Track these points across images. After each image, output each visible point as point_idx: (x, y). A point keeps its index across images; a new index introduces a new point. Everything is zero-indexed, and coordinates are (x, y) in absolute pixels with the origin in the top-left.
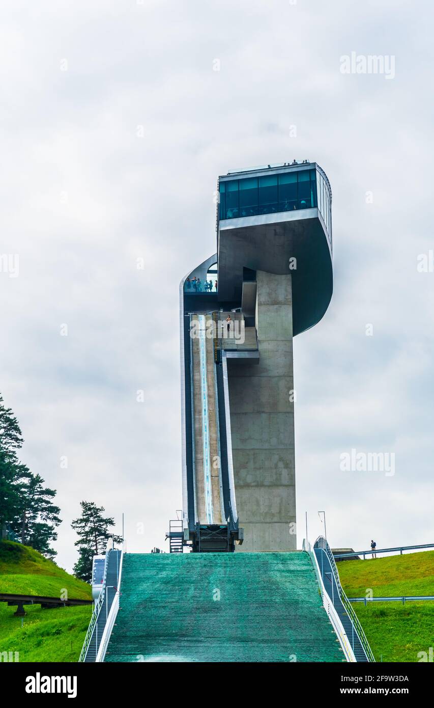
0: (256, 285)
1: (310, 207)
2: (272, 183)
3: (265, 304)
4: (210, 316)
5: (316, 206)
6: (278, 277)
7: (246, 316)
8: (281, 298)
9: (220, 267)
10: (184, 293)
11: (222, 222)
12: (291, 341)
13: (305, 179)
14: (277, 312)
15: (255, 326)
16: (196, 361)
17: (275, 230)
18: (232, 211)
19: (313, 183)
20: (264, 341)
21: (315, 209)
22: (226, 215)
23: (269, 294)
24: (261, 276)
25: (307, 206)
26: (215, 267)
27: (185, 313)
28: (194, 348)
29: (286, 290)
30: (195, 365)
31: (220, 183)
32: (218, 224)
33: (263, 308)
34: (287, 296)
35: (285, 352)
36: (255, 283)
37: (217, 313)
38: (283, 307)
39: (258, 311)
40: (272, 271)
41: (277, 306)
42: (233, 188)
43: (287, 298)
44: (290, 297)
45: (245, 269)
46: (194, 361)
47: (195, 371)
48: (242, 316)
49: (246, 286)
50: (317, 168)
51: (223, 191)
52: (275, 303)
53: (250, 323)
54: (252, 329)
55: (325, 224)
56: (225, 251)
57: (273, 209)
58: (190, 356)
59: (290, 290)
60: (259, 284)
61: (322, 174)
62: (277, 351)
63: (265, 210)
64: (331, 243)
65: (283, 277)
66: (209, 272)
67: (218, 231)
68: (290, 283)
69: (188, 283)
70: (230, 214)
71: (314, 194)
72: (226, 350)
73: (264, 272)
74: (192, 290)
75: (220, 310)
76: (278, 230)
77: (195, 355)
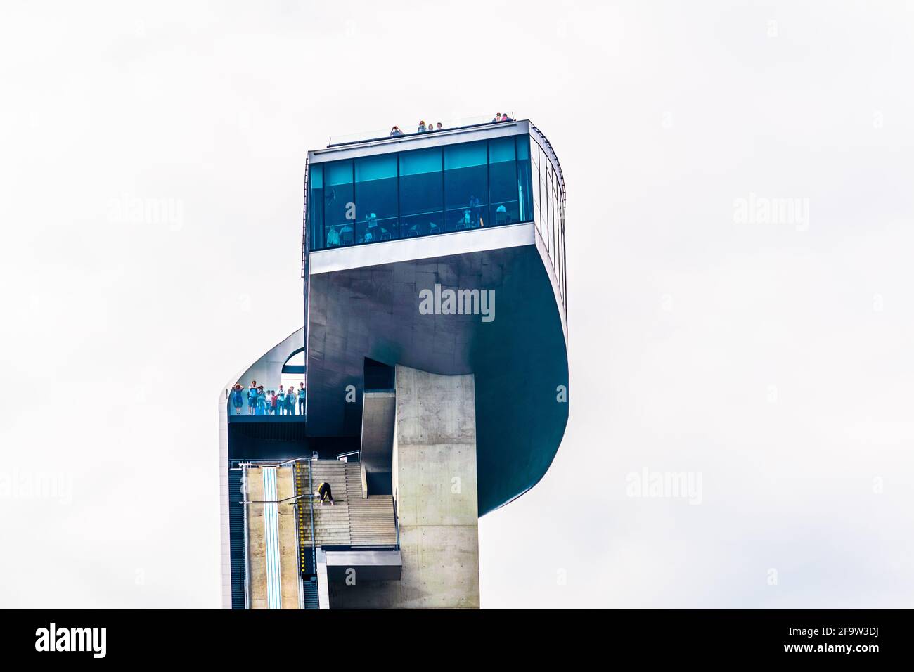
0: (395, 398)
1: (517, 221)
2: (430, 167)
3: (413, 443)
4: (290, 469)
5: (529, 219)
6: (444, 381)
7: (370, 471)
8: (451, 429)
9: (311, 360)
10: (230, 417)
11: (314, 256)
12: (476, 526)
13: (505, 156)
14: (442, 461)
15: (391, 493)
16: (257, 573)
17: (437, 274)
18: (338, 230)
19: (523, 167)
20: (412, 527)
21: (528, 226)
22: (325, 240)
23: (424, 420)
24: (405, 378)
25: (510, 219)
26: (299, 360)
27: (233, 464)
28: (252, 543)
29: (462, 411)
30: (255, 583)
31: (312, 167)
32: (306, 262)
33: (411, 451)
34: (464, 423)
35: (461, 551)
36: (391, 395)
37: (306, 463)
38: (456, 448)
39: (399, 459)
40: (429, 368)
41: (443, 446)
42: (342, 179)
43: (465, 428)
44: (471, 425)
45: (369, 363)
46: (254, 573)
47: (255, 596)
48: (363, 471)
49: (373, 402)
50: (532, 132)
51: (317, 184)
52: (438, 439)
53: (380, 485)
54: (387, 498)
55: (548, 259)
56: (323, 322)
57: (433, 225)
58: (244, 562)
59: (471, 410)
60: (401, 396)
61: (544, 146)
62: (442, 550)
63: (414, 228)
64: (565, 304)
65: (456, 380)
66: (286, 369)
67: (305, 278)
68: (471, 394)
69: (236, 396)
70: (333, 238)
71: (524, 192)
72: (326, 548)
73: (414, 370)
74: (247, 411)
75: (311, 456)
76: (444, 271)
77: (254, 559)
